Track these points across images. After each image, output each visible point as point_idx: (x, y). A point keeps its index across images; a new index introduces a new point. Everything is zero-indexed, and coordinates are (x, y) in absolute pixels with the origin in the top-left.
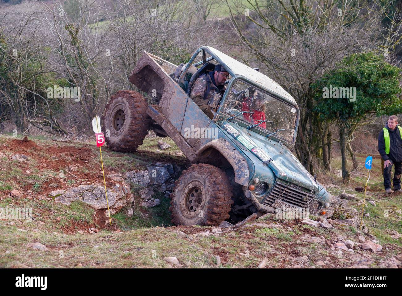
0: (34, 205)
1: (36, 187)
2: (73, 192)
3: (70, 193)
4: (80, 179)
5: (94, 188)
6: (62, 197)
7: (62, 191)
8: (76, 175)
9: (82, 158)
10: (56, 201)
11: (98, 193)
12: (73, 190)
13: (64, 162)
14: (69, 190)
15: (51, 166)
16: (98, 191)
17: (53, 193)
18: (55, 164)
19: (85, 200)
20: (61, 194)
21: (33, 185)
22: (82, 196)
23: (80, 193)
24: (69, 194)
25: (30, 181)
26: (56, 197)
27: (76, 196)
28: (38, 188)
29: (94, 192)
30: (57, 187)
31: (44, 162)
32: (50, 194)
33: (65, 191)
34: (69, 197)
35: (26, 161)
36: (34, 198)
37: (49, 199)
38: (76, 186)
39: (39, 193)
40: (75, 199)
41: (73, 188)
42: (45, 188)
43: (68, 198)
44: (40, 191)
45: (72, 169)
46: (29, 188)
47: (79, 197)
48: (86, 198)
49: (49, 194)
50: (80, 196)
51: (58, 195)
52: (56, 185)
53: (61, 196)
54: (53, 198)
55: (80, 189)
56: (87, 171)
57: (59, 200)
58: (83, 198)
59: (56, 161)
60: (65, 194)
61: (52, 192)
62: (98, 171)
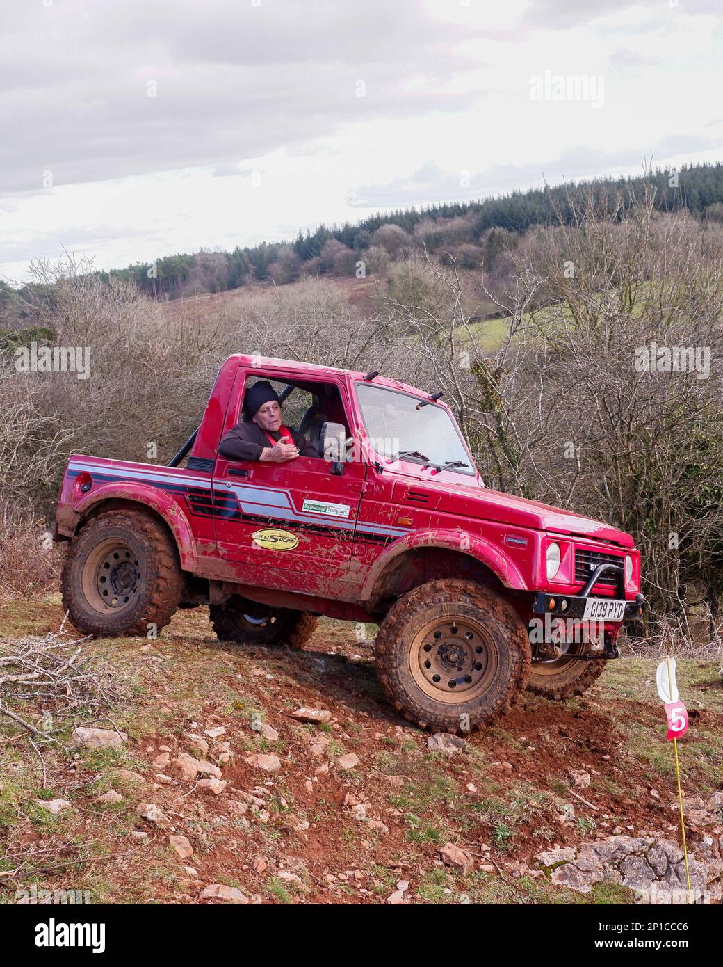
0: (505, 893)
1: (499, 837)
2: (596, 857)
3: (588, 858)
4: (606, 816)
5: (650, 848)
6: (570, 869)
7: (569, 852)
8: (590, 799)
9: (594, 747)
10: (556, 882)
11: (660, 862)
12: (595, 850)
13: (552, 756)
14: (586, 848)
15: (524, 770)
16: (660, 856)
17: (547, 858)
18: (532, 765)
19: (626, 880)
20: (567, 862)
21: (492, 829)
22: (619, 868)
23: (615, 859)
24: (585, 862)
25: (484, 818)
26: (553, 867)
27: (604, 867)
28: (507, 840)
29: (651, 860)
30: (554, 840)
31: (504, 756)
32: (539, 858)
33: (575, 854)
34: (587, 871)
35: (462, 755)
36: (501, 871)
37: (536, 873)
38: (602, 839)
39: (511, 856)
40: (602, 875)
41: (596, 844)
42: (523, 841)
43: (584, 872)
44: (513, 850)
45: (578, 781)
46: (481, 839)
47: (611, 870)
48: (630, 874)
49: (537, 860)
50: (614, 869)
51: (558, 865)
52: (551, 833)
53: (565, 866)
54: (547, 870)
55: (614, 847)
56: (617, 790)
57: (562, 877)
58: (622, 874)
59: (532, 753)
60: (575, 862)
61: (544, 853)
62: (644, 790)
